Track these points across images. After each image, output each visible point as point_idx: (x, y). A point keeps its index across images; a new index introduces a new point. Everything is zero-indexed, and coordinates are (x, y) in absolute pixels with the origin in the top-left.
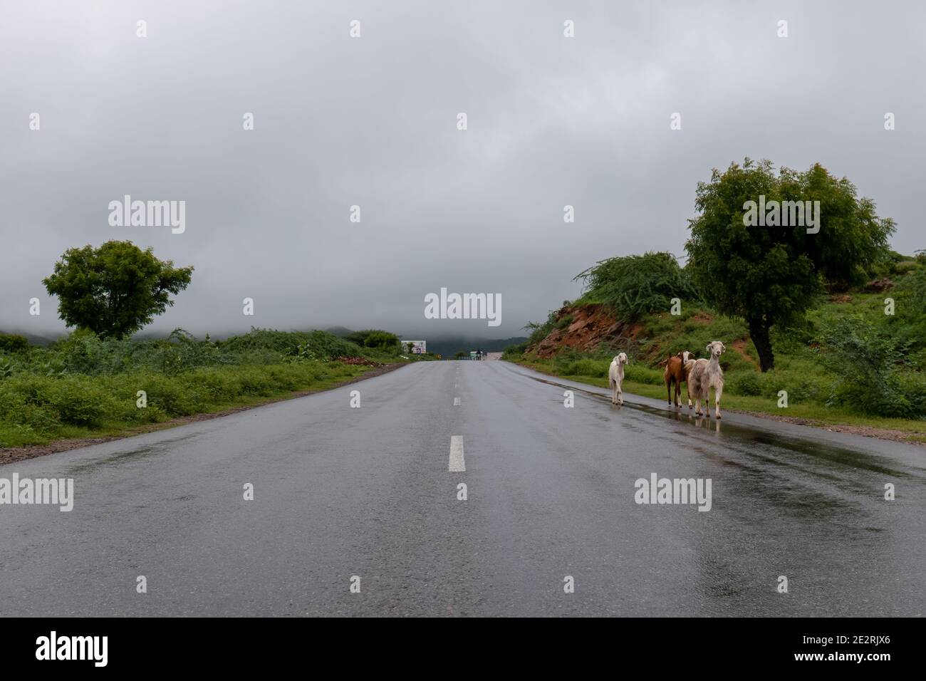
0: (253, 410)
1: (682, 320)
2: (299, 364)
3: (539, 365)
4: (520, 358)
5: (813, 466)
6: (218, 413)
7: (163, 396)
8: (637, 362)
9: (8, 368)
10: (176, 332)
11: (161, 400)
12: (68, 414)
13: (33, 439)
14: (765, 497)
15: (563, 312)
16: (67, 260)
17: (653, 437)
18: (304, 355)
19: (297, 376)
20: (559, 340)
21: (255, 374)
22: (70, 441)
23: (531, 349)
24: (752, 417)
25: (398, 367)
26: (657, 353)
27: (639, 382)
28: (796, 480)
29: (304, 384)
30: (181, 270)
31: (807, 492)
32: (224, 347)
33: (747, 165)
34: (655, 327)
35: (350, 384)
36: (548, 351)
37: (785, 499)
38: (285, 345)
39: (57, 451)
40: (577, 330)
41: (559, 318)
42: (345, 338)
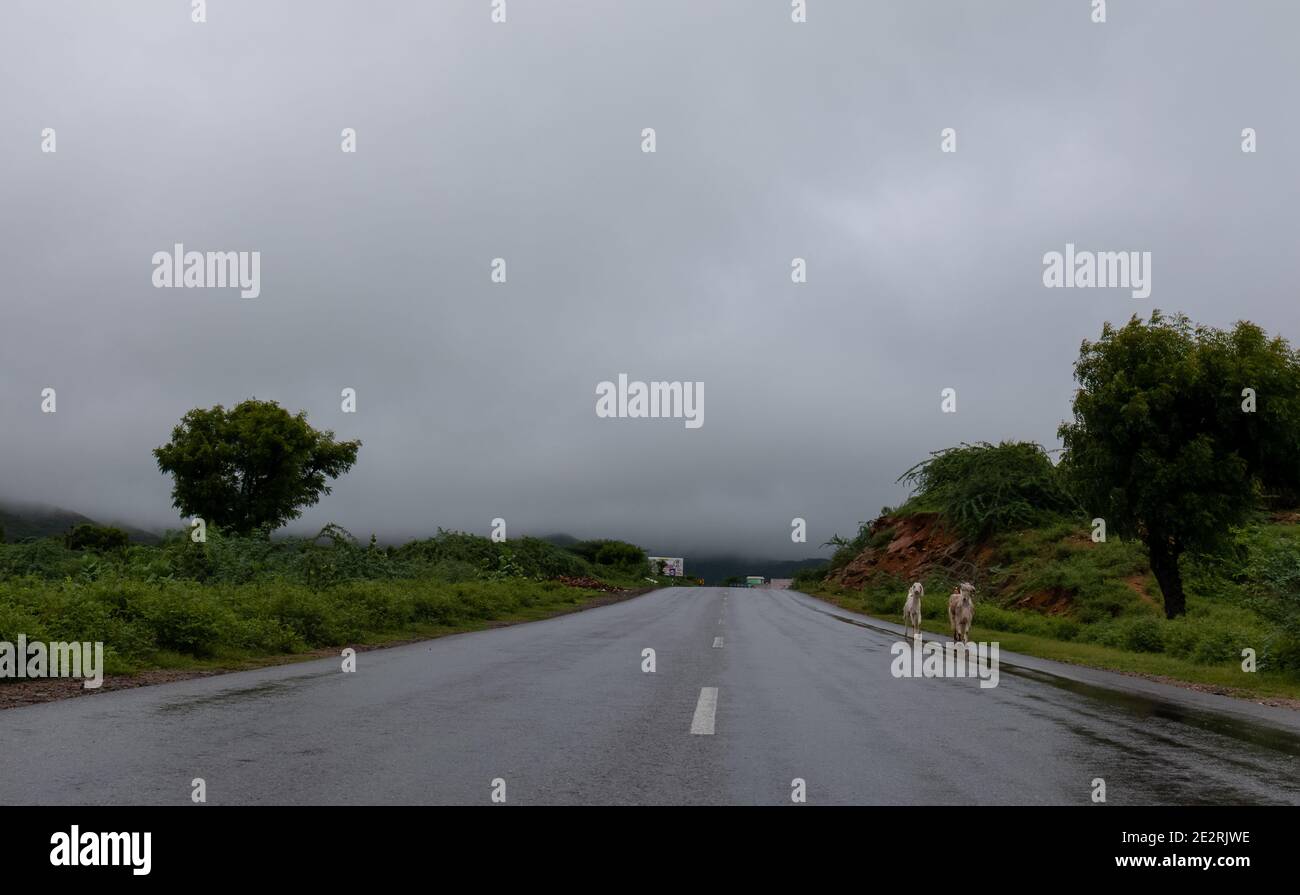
0: (428, 642)
1: (1052, 541)
2: (500, 582)
3: (843, 598)
4: (817, 587)
5: (1227, 751)
6: (379, 645)
7: (303, 616)
8: (985, 599)
9: (94, 569)
10: (328, 528)
11: (300, 622)
12: (168, 634)
13: (116, 667)
14: (1148, 790)
15: (880, 523)
16: (189, 425)
17: (996, 701)
18: (507, 569)
19: (495, 598)
20: (873, 563)
21: (438, 592)
22: (167, 673)
23: (834, 576)
24: (1147, 681)
25: (640, 594)
26: (1014, 588)
27: (987, 627)
28: (1198, 768)
29: (505, 610)
30: (343, 445)
31: (1213, 785)
32: (397, 555)
33: (1155, 320)
34: (1013, 550)
35: (570, 613)
36: (856, 579)
37: (1178, 792)
38: (483, 555)
39: (146, 684)
40: (899, 551)
41: (875, 532)
42: (566, 549)
